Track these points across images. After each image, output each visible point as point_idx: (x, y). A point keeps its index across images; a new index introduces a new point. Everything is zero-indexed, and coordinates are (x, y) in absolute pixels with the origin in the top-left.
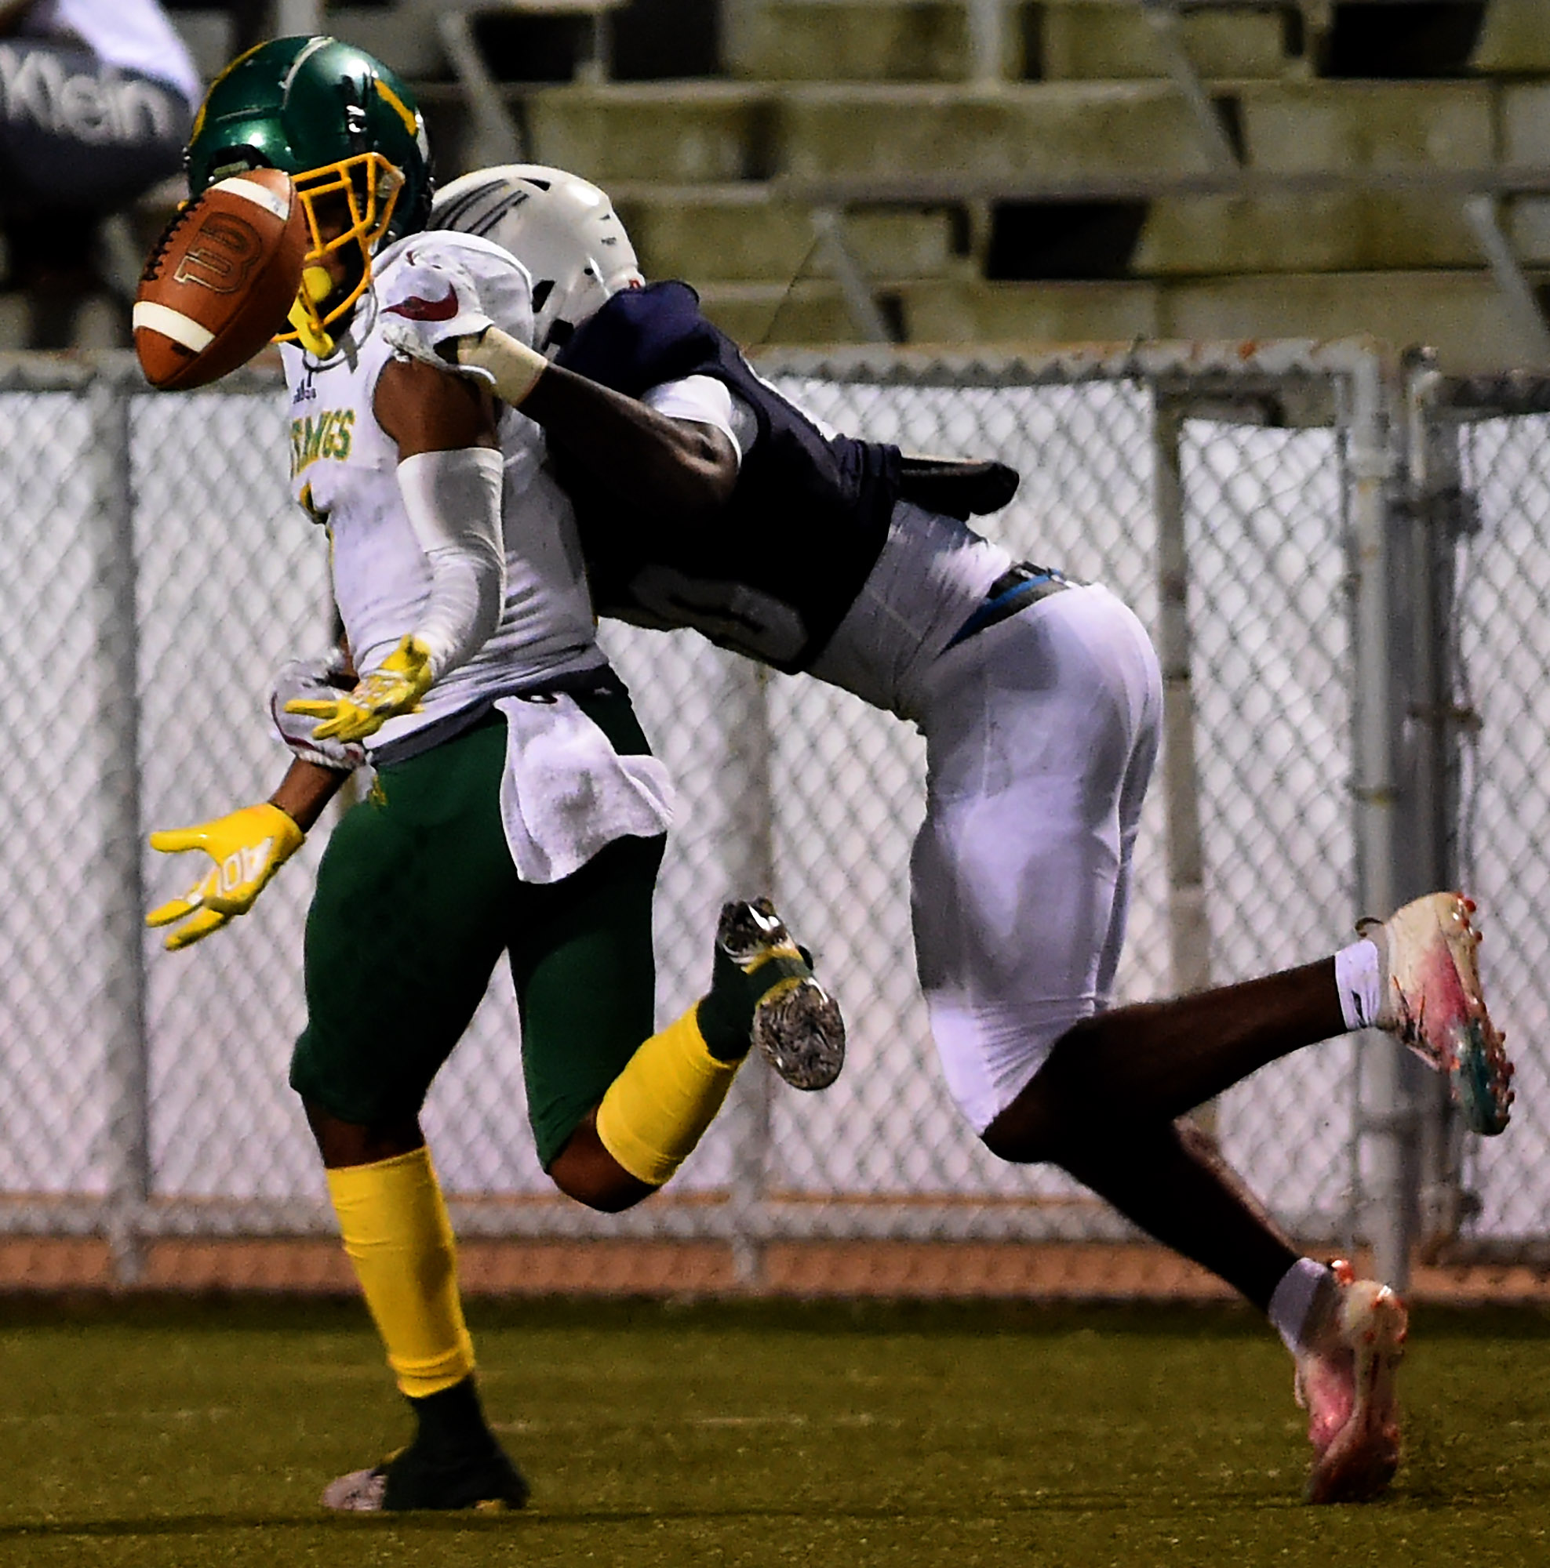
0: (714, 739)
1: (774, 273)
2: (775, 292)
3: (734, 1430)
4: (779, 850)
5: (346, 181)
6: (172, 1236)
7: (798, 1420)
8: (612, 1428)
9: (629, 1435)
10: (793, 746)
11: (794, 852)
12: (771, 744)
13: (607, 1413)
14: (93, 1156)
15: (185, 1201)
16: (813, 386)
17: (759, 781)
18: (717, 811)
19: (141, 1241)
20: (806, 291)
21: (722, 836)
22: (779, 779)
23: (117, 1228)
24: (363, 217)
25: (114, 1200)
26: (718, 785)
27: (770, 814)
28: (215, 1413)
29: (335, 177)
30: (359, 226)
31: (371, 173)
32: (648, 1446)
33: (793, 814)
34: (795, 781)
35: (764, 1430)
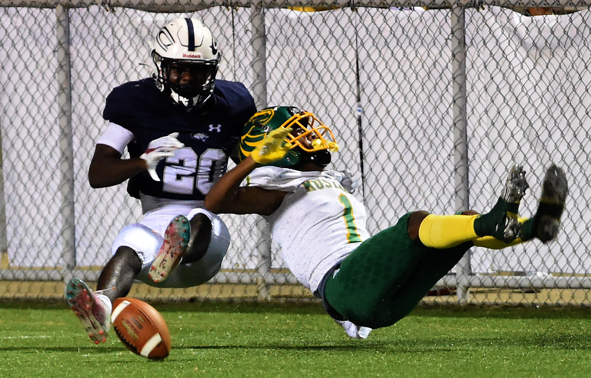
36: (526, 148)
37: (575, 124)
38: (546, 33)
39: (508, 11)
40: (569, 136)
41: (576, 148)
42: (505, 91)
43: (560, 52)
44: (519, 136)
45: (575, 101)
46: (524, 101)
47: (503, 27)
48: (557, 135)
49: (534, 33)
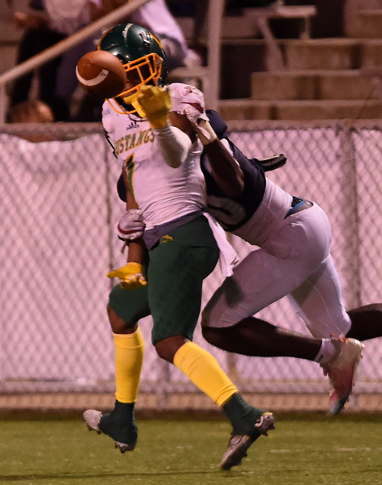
0: (342, 240)
1: (361, 97)
2: (361, 103)
3: (349, 452)
4: (362, 274)
5: (148, 61)
6: (176, 393)
7: (368, 449)
8: (311, 452)
9: (316, 454)
10: (366, 243)
11: (366, 275)
12: (360, 242)
13: (309, 447)
14: (152, 368)
15: (180, 382)
16: (373, 132)
17: (356, 253)
18: (343, 262)
19: (166, 394)
20: (370, 103)
21: (344, 270)
22: (362, 252)
23: (160, 390)
24: (154, 72)
25: (159, 381)
26: (344, 254)
27: (360, 263)
28: (190, 447)
29: (144, 60)
30: (153, 75)
31: (154, 59)
32: (322, 457)
33: (366, 263)
34: (367, 253)
35: (357, 452)
36: (32, 264)
37: (77, 242)
38: (50, 159)
39: (15, 139)
40: (72, 253)
41: (78, 264)
42: (13, 211)
43: (63, 177)
44: (26, 254)
45: (77, 221)
46: (30, 221)
47: (11, 154)
48: (60, 253)
49: (39, 158)
